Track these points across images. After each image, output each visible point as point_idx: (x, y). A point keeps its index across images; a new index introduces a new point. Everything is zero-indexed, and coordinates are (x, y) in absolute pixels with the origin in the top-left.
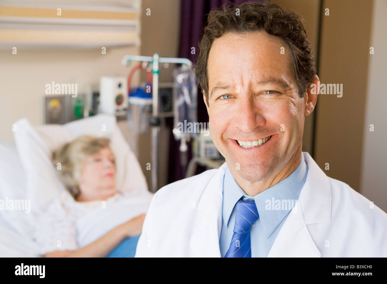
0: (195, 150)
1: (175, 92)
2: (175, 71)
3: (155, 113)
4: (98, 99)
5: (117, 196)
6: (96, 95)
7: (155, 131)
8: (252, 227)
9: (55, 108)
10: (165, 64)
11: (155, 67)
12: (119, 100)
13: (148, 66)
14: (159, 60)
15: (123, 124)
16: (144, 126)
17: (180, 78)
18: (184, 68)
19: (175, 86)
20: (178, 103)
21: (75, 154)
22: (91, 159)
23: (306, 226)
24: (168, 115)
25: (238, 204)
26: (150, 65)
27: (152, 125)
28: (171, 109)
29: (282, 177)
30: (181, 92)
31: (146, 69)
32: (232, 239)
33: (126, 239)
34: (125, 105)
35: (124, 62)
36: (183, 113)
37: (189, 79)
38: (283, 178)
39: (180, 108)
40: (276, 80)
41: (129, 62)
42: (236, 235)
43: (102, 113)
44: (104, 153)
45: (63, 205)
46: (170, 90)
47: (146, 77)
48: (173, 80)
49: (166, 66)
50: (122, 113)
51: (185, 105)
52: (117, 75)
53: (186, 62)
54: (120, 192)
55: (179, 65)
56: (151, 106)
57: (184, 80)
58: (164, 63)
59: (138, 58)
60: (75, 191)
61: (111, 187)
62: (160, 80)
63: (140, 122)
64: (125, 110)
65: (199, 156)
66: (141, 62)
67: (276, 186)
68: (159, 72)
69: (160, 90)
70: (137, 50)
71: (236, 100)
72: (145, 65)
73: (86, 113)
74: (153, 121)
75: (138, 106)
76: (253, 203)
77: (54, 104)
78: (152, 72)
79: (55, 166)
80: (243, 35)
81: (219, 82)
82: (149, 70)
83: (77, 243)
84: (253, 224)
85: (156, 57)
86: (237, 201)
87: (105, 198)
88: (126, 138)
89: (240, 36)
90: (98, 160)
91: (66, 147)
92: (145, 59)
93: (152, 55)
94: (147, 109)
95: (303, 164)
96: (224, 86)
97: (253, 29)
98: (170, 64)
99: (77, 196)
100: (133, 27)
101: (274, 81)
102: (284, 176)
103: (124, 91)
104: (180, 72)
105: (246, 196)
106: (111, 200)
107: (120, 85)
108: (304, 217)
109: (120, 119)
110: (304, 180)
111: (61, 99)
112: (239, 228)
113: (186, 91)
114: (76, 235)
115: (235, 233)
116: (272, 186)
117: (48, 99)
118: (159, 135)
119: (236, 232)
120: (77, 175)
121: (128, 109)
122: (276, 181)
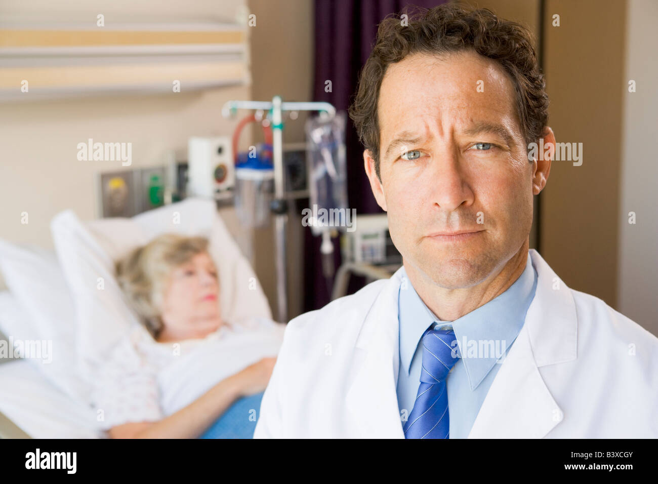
0: (346, 250)
1: (310, 158)
2: (309, 124)
3: (280, 193)
4: (185, 174)
5: (223, 330)
6: (183, 167)
7: (280, 222)
8: (450, 373)
9: (117, 191)
10: (292, 112)
11: (276, 118)
12: (220, 174)
13: (264, 117)
14: (281, 106)
15: (227, 212)
16: (262, 215)
17: (317, 135)
18: (323, 118)
19: (310, 147)
20: (315, 175)
21: (154, 265)
22: (179, 272)
23: (537, 369)
24: (300, 194)
25: (426, 336)
26: (268, 116)
27: (275, 212)
28: (304, 185)
29: (496, 290)
30: (319, 158)
31: (261, 122)
32: (419, 392)
33: (239, 400)
34: (229, 182)
35: (226, 112)
36: (324, 192)
37: (332, 136)
38: (498, 292)
39: (318, 183)
40: (492, 127)
41: (234, 111)
42: (425, 386)
43: (194, 196)
44: (200, 262)
45: (136, 348)
46: (302, 154)
47: (262, 134)
48: (305, 138)
49: (294, 116)
50: (226, 195)
51: (327, 177)
52: (215, 134)
53: (326, 108)
54: (226, 324)
55: (315, 114)
56: (272, 182)
57: (323, 137)
58: (290, 111)
59: (248, 105)
60: (156, 325)
61: (213, 317)
62: (285, 140)
63: (255, 209)
64: (229, 189)
65: (353, 260)
66: (254, 111)
67: (488, 305)
68: (282, 126)
69: (286, 155)
70: (245, 92)
71: (430, 160)
72: (259, 115)
73: (168, 198)
74: (277, 206)
75: (251, 182)
76: (451, 333)
77: (116, 184)
78: (271, 127)
79: (121, 285)
80: (441, 57)
81: (405, 132)
82: (266, 123)
83: (161, 409)
84: (451, 368)
85: (277, 101)
86: (424, 332)
87: (202, 335)
88: (234, 237)
89: (436, 58)
90: (190, 273)
91: (138, 254)
92: (260, 106)
93: (270, 99)
94: (266, 186)
95: (530, 270)
96: (412, 138)
97: (456, 47)
98: (301, 112)
99: (158, 332)
100: (239, 54)
101: (490, 129)
102: (500, 289)
103: (227, 159)
104: (318, 125)
105: (438, 322)
106: (212, 338)
107: (220, 150)
108: (533, 356)
109: (221, 205)
110: (532, 295)
111: (126, 175)
112: (428, 374)
113: (327, 155)
114: (159, 395)
115: (422, 383)
116: (481, 306)
117: (105, 177)
118: (287, 228)
119: (423, 381)
120: (158, 298)
121: (236, 189)
122: (487, 297)
